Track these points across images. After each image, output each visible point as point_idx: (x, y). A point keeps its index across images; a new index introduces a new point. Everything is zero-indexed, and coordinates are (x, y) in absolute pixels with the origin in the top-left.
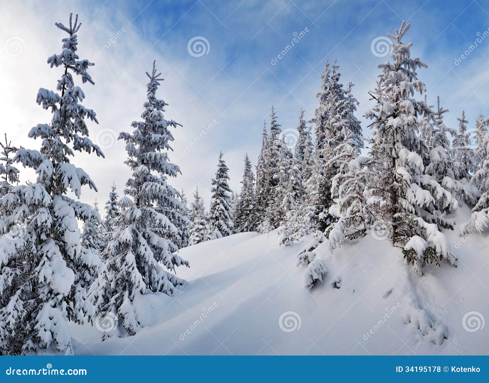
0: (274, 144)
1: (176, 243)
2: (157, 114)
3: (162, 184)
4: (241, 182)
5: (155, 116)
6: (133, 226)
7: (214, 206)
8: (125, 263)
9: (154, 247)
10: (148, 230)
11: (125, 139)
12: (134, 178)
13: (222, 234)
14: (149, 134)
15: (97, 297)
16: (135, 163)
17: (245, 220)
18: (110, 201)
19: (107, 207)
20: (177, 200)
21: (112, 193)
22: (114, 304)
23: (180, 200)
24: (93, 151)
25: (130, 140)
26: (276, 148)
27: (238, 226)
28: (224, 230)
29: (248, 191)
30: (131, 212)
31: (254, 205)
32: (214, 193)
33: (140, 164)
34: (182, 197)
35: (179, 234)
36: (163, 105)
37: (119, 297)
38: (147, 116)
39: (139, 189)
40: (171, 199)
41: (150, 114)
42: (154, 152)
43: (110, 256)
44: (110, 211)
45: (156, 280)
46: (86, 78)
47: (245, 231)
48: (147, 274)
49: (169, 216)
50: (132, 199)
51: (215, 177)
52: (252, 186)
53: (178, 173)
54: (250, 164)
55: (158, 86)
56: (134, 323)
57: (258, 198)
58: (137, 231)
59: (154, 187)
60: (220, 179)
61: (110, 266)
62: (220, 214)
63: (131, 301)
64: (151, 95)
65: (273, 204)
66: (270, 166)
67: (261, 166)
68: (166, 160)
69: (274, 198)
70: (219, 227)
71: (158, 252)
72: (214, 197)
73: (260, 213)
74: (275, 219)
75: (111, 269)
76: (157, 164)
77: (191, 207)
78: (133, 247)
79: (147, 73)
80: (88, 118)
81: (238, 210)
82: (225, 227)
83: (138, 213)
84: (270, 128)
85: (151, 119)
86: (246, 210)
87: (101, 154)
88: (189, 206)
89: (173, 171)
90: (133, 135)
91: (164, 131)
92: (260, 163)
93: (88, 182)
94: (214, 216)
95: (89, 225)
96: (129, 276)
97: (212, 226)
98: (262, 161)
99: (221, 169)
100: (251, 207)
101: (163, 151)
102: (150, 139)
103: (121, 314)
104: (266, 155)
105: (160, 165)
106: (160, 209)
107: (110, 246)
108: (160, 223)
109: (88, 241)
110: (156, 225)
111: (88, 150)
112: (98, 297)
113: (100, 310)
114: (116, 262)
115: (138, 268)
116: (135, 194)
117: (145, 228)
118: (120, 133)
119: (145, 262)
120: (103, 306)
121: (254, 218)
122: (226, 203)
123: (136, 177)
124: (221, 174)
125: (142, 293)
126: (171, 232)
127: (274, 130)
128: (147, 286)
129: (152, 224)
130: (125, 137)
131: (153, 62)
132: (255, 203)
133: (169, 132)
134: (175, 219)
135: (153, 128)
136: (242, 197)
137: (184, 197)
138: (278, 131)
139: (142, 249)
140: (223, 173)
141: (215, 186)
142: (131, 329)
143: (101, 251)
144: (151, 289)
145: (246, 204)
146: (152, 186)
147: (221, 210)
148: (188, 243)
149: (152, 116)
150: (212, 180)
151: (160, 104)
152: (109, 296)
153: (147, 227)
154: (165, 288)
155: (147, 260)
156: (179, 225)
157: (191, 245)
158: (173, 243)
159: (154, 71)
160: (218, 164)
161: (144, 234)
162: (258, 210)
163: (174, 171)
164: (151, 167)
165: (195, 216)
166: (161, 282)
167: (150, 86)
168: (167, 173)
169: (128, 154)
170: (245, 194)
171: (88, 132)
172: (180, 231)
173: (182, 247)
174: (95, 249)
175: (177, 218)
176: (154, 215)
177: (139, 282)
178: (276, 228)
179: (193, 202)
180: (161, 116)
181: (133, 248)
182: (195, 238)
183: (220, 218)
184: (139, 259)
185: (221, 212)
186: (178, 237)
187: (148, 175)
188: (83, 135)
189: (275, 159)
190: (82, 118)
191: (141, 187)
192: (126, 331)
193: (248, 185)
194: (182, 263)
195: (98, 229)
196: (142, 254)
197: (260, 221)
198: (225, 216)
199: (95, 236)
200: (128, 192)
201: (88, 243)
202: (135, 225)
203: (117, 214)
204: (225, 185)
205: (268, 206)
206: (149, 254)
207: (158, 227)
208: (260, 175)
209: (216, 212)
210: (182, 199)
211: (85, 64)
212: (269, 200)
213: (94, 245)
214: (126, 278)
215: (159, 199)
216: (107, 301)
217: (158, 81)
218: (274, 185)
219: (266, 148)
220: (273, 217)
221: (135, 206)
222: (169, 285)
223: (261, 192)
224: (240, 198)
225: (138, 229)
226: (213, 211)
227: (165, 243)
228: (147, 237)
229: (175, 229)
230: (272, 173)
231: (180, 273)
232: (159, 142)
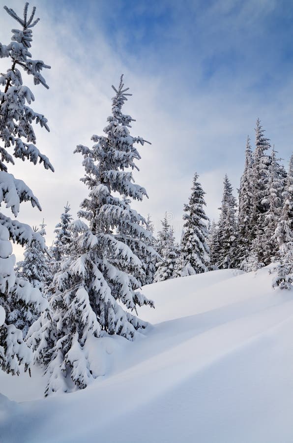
0: (261, 161)
1: (138, 279)
2: (122, 130)
3: (125, 208)
4: (219, 209)
5: (119, 132)
6: (87, 256)
7: (187, 236)
8: (75, 300)
9: (111, 282)
10: (105, 261)
11: (83, 154)
12: (90, 199)
13: (195, 270)
14: (112, 150)
15: (38, 340)
16: (93, 181)
17: (224, 255)
18: (62, 223)
19: (57, 231)
20: (141, 227)
21: (65, 214)
22: (60, 348)
23: (145, 228)
24: (40, 162)
25: (88, 155)
26: (264, 166)
27: (215, 261)
28: (198, 265)
29: (229, 219)
30: (85, 239)
31: (236, 236)
32: (187, 221)
33: (98, 183)
34: (147, 224)
35: (143, 268)
36: (129, 120)
37: (66, 340)
38: (110, 131)
39: (96, 212)
40: (135, 226)
41: (114, 129)
42: (116, 170)
43: (57, 291)
44: (61, 236)
45: (114, 320)
46: (38, 80)
47: (224, 267)
48: (103, 313)
49: (132, 246)
50: (88, 223)
51: (188, 202)
52: (234, 213)
53: (144, 197)
54: (230, 187)
55: (124, 101)
56: (86, 373)
57: (242, 227)
58: (92, 262)
59: (114, 211)
60: (194, 205)
61: (57, 303)
62: (194, 245)
63: (82, 345)
64: (117, 109)
65: (262, 234)
66: (256, 188)
67: (244, 189)
68: (130, 181)
69: (263, 227)
70: (192, 262)
71: (116, 288)
72: (186, 225)
73: (244, 246)
74: (265, 253)
75: (57, 307)
76: (120, 184)
77: (157, 236)
78: (85, 280)
79: (113, 87)
80: (37, 123)
81: (216, 242)
82: (199, 262)
83: (94, 240)
84: (256, 144)
85: (114, 134)
86: (226, 242)
87: (50, 167)
88: (156, 235)
89: (138, 194)
90: (93, 149)
91: (129, 148)
92: (243, 185)
93: (30, 198)
94: (186, 248)
95: (32, 251)
96: (80, 315)
97: (183, 260)
98: (246, 183)
99: (195, 193)
100: (233, 238)
101: (128, 170)
102: (112, 155)
103: (69, 361)
104: (251, 176)
105: (123, 186)
106: (121, 237)
107: (57, 279)
108: (120, 254)
109: (30, 272)
110: (115, 256)
111: (34, 160)
112: (40, 340)
113: (42, 356)
114: (64, 298)
115: (92, 305)
116: (91, 218)
117: (102, 258)
118: (77, 146)
119: (100, 300)
120: (47, 351)
121: (236, 252)
122: (201, 234)
123: (94, 198)
124: (195, 198)
125: (96, 335)
126: (133, 265)
127: (261, 146)
128: (103, 327)
129: (111, 255)
130: (84, 150)
131: (121, 76)
132: (237, 233)
133: (135, 150)
134: (139, 250)
135: (117, 144)
136: (221, 227)
137: (149, 225)
138: (266, 146)
139: (96, 284)
140: (199, 197)
141: (188, 213)
142: (81, 380)
143: (47, 284)
144: (107, 331)
145: (226, 235)
146: (112, 210)
147: (195, 241)
148: (153, 279)
149: (116, 131)
150: (184, 206)
151: (126, 119)
152: (54, 338)
153: (104, 258)
154: (124, 331)
155: (103, 297)
156: (143, 257)
157: (157, 282)
158: (135, 278)
159: (121, 86)
160: (193, 187)
161: (100, 265)
162: (241, 242)
163: (140, 194)
164: (113, 188)
165: (163, 247)
166: (119, 324)
167: (116, 100)
168: (131, 196)
169: (86, 170)
170: (225, 223)
171: (35, 139)
172: (144, 264)
173: (146, 283)
174: (40, 281)
175: (141, 248)
176: (113, 244)
177: (93, 322)
178: (266, 265)
179: (160, 231)
180: (127, 132)
181: (86, 282)
182: (162, 273)
183: (193, 251)
184: (93, 295)
185: (195, 243)
186: (142, 271)
187: (108, 196)
188: (28, 141)
189: (263, 180)
190: (29, 122)
191: (99, 210)
192: (74, 382)
193: (228, 213)
194: (145, 303)
195: (45, 258)
196: (97, 289)
197: (244, 256)
198: (199, 249)
199: (40, 265)
200: (83, 215)
201: (30, 273)
202: (89, 255)
203: (69, 241)
204: (200, 211)
205: (255, 237)
206: (106, 291)
207: (118, 258)
208: (243, 199)
209: (188, 243)
210: (147, 226)
211: (39, 65)
212: (256, 230)
213: (39, 276)
214: (76, 318)
215: (120, 225)
216: (51, 344)
217: (124, 96)
218: (263, 211)
219: (251, 168)
220: (261, 251)
221: (90, 232)
222: (128, 327)
223: (245, 220)
224: (217, 228)
225: (93, 259)
226: (185, 242)
227: (126, 278)
228: (104, 269)
229: (137, 262)
230: (260, 197)
231: (143, 314)
232: (123, 159)
